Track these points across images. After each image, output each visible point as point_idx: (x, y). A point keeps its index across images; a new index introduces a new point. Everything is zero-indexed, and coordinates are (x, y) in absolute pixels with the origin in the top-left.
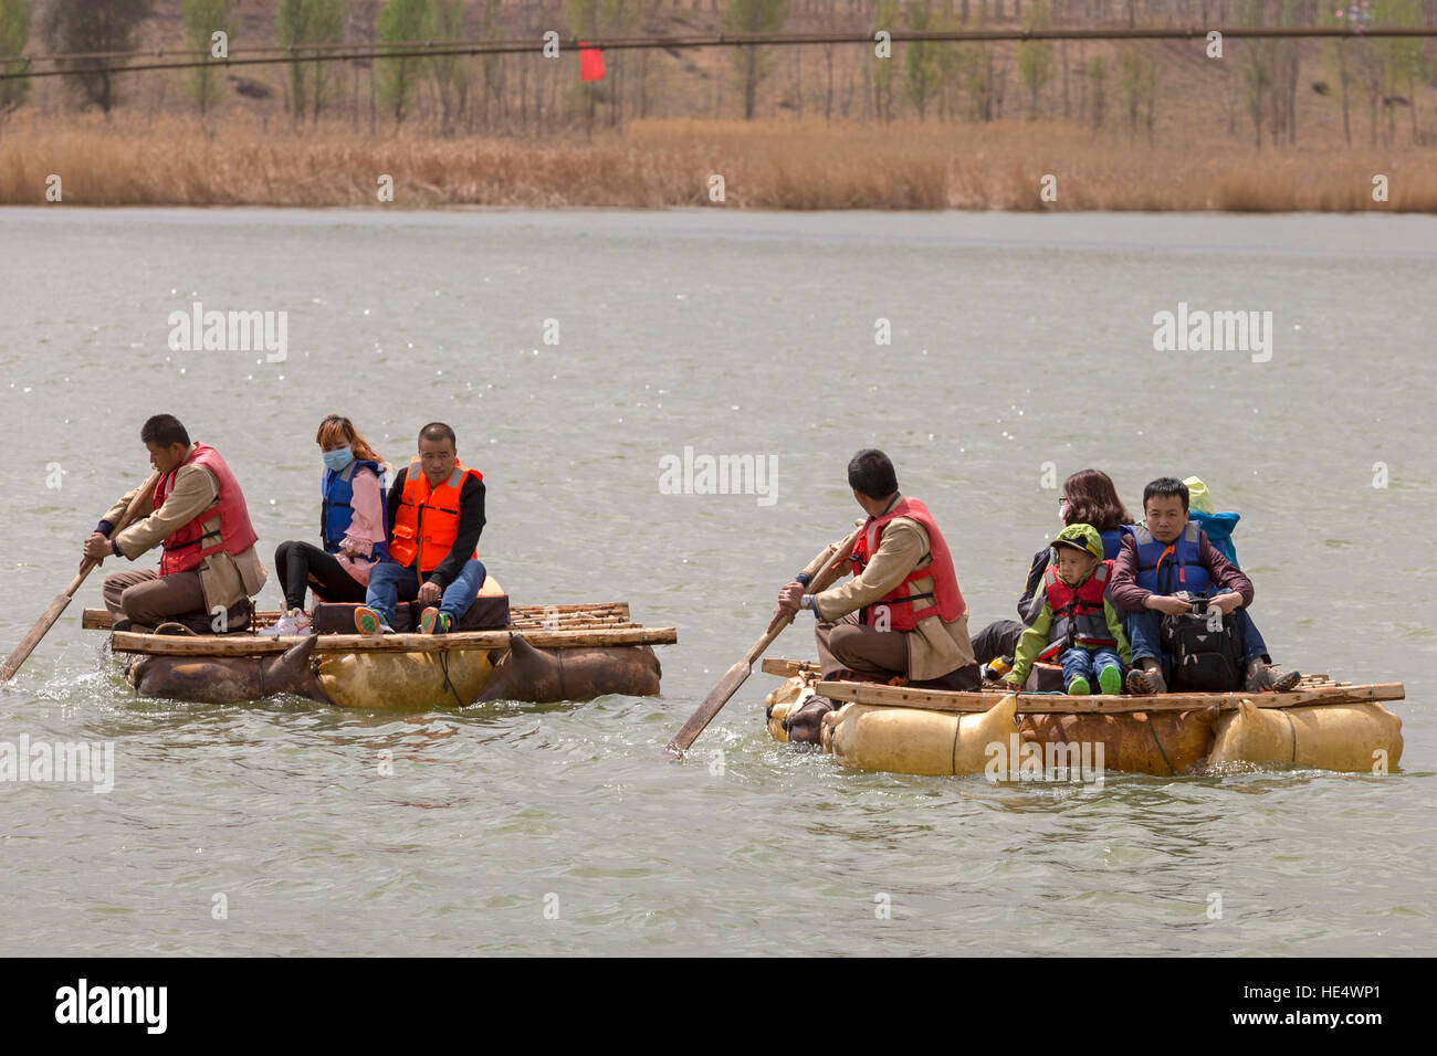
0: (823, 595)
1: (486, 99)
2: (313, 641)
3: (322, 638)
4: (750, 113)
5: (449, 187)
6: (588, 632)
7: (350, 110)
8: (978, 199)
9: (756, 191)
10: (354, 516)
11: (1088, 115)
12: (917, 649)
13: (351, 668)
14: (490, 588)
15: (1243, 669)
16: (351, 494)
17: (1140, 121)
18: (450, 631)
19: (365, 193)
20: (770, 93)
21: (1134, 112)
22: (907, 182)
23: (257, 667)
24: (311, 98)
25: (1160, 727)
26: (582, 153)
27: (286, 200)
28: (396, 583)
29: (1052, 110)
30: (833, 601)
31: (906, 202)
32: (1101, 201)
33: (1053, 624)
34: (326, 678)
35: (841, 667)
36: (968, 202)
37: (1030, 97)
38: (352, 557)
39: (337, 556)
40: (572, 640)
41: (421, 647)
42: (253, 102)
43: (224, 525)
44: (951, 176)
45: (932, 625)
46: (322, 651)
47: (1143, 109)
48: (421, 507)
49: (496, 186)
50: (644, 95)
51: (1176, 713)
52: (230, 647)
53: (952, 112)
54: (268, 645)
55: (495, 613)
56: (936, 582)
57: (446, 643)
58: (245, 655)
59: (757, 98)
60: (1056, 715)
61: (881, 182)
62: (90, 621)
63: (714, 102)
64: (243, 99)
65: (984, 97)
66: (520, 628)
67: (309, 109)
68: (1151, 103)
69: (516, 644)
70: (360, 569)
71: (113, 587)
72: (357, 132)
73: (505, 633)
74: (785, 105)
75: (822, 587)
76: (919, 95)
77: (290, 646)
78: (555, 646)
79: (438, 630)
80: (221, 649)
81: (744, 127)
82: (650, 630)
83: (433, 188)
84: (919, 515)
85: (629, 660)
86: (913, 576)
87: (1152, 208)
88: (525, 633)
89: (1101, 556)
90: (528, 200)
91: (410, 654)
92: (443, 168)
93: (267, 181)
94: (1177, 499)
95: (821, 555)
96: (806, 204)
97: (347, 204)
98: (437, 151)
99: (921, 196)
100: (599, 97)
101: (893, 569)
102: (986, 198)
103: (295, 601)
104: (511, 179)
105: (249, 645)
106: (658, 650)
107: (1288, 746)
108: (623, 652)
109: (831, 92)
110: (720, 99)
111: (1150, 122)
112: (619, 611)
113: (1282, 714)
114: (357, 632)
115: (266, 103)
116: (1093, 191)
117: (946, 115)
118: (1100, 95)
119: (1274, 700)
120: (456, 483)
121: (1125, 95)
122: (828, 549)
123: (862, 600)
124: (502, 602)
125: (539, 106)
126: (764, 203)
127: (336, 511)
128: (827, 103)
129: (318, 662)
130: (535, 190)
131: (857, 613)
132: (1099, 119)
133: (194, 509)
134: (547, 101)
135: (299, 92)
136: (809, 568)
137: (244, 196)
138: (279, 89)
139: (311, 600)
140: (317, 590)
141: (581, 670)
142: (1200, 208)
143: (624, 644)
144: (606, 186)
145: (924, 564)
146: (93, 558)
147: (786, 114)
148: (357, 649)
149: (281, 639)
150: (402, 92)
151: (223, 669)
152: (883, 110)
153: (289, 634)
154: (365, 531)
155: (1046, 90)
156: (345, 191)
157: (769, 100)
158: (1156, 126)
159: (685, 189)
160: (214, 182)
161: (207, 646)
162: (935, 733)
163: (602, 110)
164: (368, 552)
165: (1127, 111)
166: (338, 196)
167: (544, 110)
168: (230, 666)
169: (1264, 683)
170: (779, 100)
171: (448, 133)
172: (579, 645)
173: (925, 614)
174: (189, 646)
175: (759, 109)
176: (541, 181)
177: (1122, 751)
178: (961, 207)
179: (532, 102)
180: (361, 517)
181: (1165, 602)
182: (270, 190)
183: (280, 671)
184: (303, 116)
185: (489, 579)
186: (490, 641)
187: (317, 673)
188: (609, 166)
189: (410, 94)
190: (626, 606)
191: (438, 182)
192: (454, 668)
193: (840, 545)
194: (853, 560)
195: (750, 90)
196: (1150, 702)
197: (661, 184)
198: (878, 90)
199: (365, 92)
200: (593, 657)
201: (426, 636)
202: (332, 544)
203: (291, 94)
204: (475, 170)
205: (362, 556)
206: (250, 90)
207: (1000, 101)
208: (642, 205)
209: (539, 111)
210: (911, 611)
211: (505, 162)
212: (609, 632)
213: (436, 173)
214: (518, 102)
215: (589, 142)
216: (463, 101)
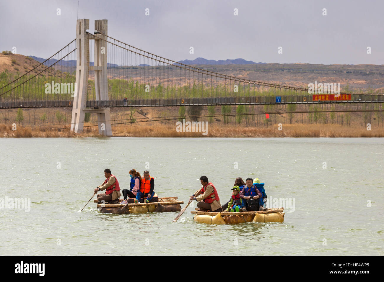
0: (197, 197)
1: (252, 121)
2: (128, 205)
3: (129, 204)
4: (291, 123)
5: (247, 134)
6: (170, 202)
7: (232, 123)
8: (325, 135)
9: (292, 134)
10: (135, 185)
11: (341, 123)
12: (212, 206)
13: (134, 209)
14: (156, 195)
15: (259, 208)
16: (135, 182)
17: (348, 124)
18: (149, 202)
19: (234, 135)
20: (294, 120)
21: (347, 123)
22: (314, 133)
23: (119, 209)
24: (226, 121)
25: (245, 217)
26: (266, 129)
27: (223, 136)
28: (141, 195)
29: (335, 122)
30: (199, 198)
31: (314, 136)
32: (343, 136)
33: (233, 201)
34: (130, 210)
35: (200, 209)
36: (323, 136)
37: (332, 120)
38: (134, 192)
39: (132, 191)
40: (167, 203)
41: (144, 205)
42: (218, 122)
43: (116, 186)
44: (321, 132)
45: (215, 202)
46: (129, 206)
47: (349, 122)
48: (144, 183)
49: (254, 134)
50: (275, 121)
51: (247, 215)
52: (115, 206)
53: (321, 123)
54: (121, 205)
55: (156, 199)
56: (215, 194)
57: (148, 204)
58: (117, 207)
59: (292, 121)
60: (228, 215)
61: (310, 133)
62: (95, 201)
63: (286, 122)
64: (216, 121)
65: (325, 121)
66: (160, 202)
67: (226, 123)
68: (350, 121)
69: (159, 204)
70: (135, 193)
71: (98, 196)
72: (233, 126)
73: (157, 203)
74: (296, 122)
75: (197, 196)
76: (316, 120)
77: (124, 205)
78: (165, 205)
79: (147, 202)
80: (114, 206)
81: (290, 125)
82: (179, 202)
83: (245, 134)
84: (212, 185)
85: (176, 206)
86: (211, 194)
87: (350, 137)
88: (160, 203)
89: (239, 191)
90: (259, 136)
91: (143, 206)
92: (246, 131)
93: (220, 133)
94: (251, 180)
95: (196, 192)
96: (299, 136)
97: (232, 137)
98: (245, 129)
99: (316, 135)
100: (269, 121)
101: (208, 193)
102: (326, 135)
103: (125, 198)
104: (256, 133)
105: (118, 206)
106: (181, 205)
107: (264, 219)
108: (175, 205)
109: (303, 120)
110: (286, 121)
111: (350, 124)
112: (175, 198)
113: (263, 214)
114: (134, 203)
115: (220, 122)
116: (341, 134)
117: (320, 123)
118: (342, 120)
119: (262, 212)
120: (150, 180)
121: (346, 120)
122: (197, 191)
123: (204, 198)
124: (157, 198)
125: (260, 122)
126: (293, 136)
127: (132, 185)
128: (302, 122)
129: (129, 208)
130: (259, 135)
131: (203, 200)
132: (342, 124)
133: (112, 183)
134: (261, 121)
135: (225, 120)
136: (194, 194)
137: (217, 136)
138: (222, 120)
139: (128, 198)
140: (129, 196)
141: (169, 208)
142: (357, 137)
143: (175, 204)
144: (270, 134)
145: (213, 192)
146: (96, 192)
147: (296, 123)
148: (134, 206)
149: (123, 204)
150: (240, 120)
151: (114, 209)
152: (311, 123)
153: (124, 204)
154: (136, 188)
155: (334, 119)
156: (232, 135)
157: (294, 121)
158: (351, 125)
159: (282, 134)
160: (212, 134)
161: (111, 206)
162: (208, 219)
163: (269, 123)
164: (137, 191)
165: (346, 122)
166: (231, 136)
167: (261, 123)
168: (115, 209)
169: (261, 210)
170: (295, 121)
171: (247, 126)
172: (169, 204)
173: (214, 200)
174: (109, 206)
175: (292, 122)
176: (260, 133)
177: (238, 221)
178: (322, 137)
179: (259, 122)
180: (136, 185)
181: (247, 198)
182: (221, 135)
183: (123, 209)
184: (225, 124)
185: (155, 194)
186: (155, 204)
187: (128, 210)
188: (270, 131)
189: (241, 121)
190: (177, 197)
191: (245, 133)
192: (149, 208)
193: (199, 190)
194: (202, 192)
195: (291, 120)
196: (243, 213)
197: (278, 133)
198: (310, 120)
199: (234, 120)
200: (171, 206)
201: (145, 203)
202: (131, 189)
203: (224, 121)
204: (251, 132)
205: (136, 191)
206: (218, 120)
207: (328, 121)
208: (275, 137)
209: (260, 123)
210: (211, 200)
211: (255, 130)
212: (173, 202)
213: (245, 132)
214: (257, 122)
215: (267, 127)
216: (249, 122)
